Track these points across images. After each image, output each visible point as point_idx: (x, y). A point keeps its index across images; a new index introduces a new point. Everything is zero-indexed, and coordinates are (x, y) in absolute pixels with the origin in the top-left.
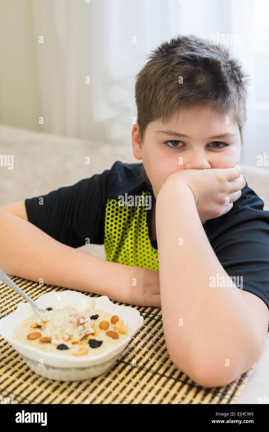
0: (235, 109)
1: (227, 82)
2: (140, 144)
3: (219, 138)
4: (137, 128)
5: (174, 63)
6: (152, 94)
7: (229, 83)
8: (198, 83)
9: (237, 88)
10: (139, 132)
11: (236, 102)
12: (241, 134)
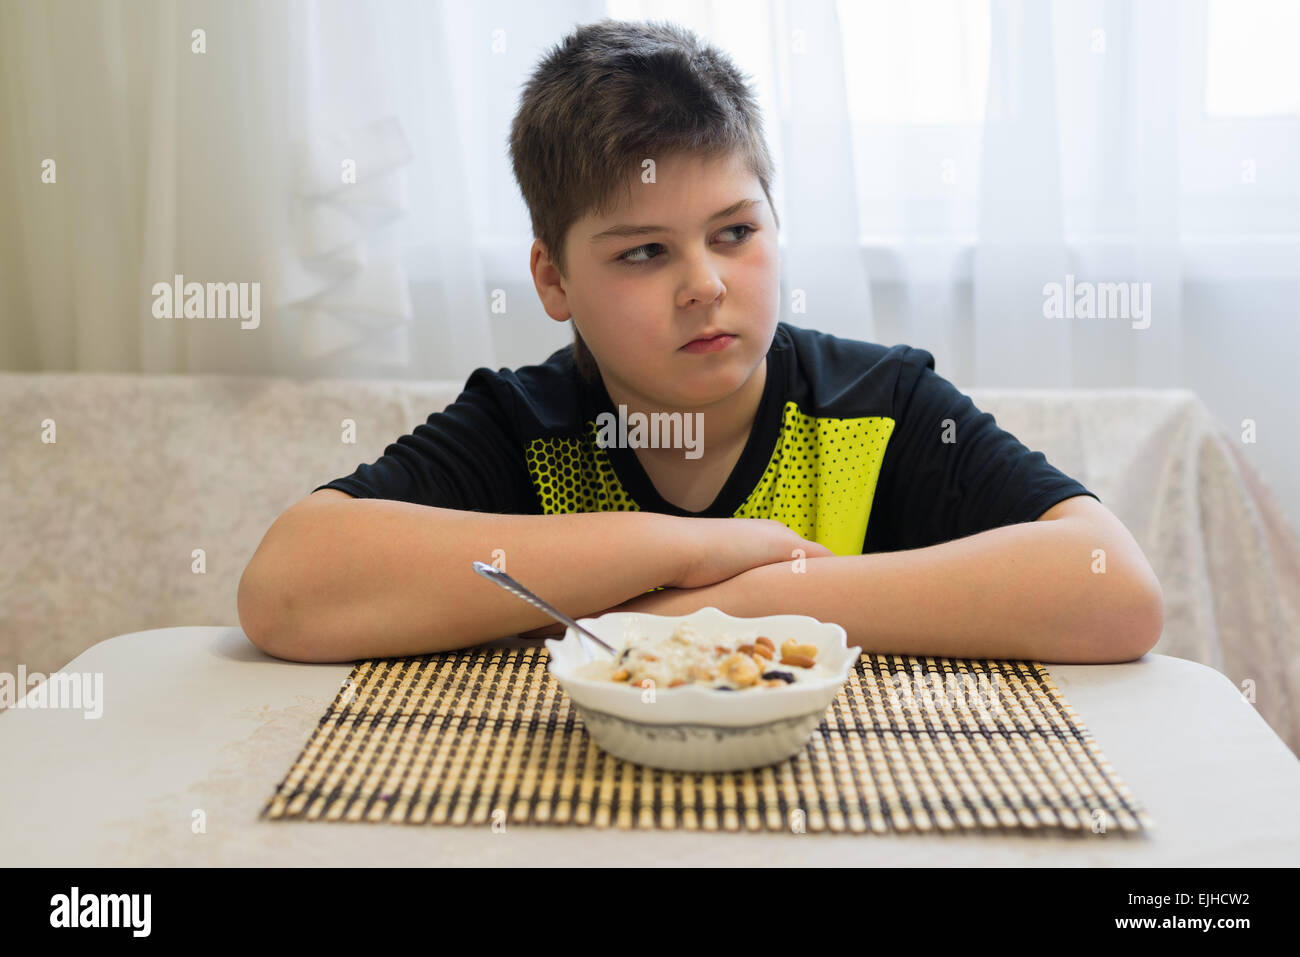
0: (744, 145)
1: (711, 92)
2: (557, 284)
3: (729, 215)
4: (543, 251)
5: (590, 81)
6: (559, 161)
7: (715, 94)
8: (652, 110)
9: (735, 100)
10: (549, 258)
11: (743, 128)
12: (768, 195)
